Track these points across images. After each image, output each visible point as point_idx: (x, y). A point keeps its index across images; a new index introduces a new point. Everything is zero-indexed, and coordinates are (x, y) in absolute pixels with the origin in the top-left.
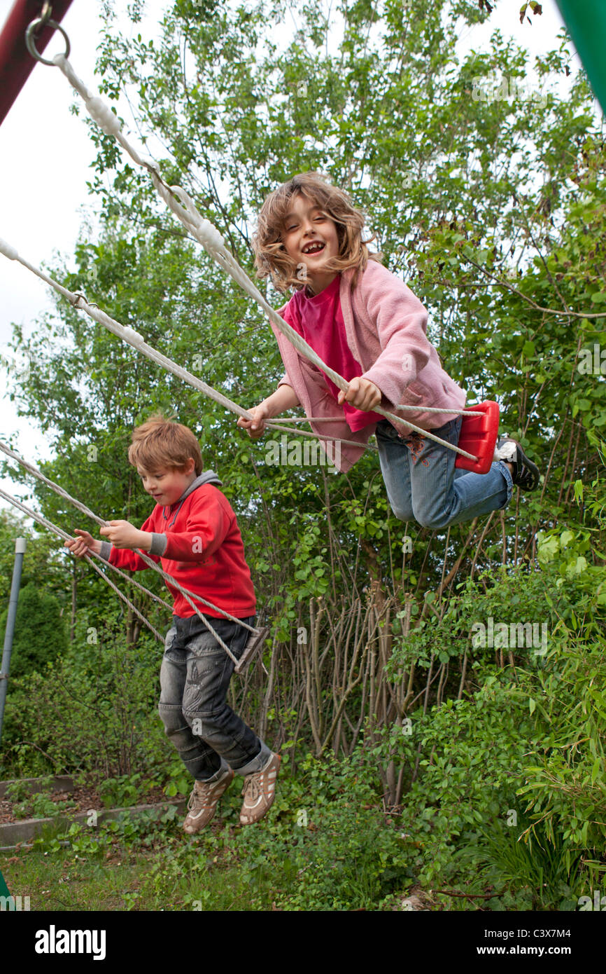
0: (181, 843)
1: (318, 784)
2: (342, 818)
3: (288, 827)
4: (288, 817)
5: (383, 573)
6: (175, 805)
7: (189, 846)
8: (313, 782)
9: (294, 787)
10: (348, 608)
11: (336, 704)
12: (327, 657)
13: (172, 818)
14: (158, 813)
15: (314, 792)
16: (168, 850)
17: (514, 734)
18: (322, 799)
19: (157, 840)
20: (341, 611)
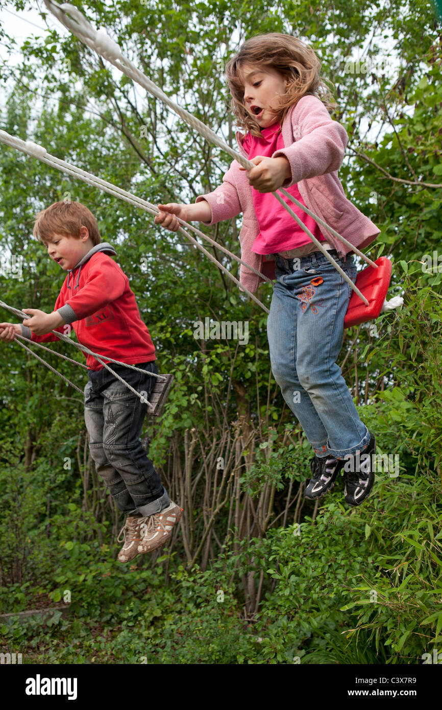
0: (64, 645)
1: (188, 593)
2: (205, 624)
3: (159, 631)
4: (161, 622)
5: (251, 409)
6: (61, 610)
7: (71, 648)
8: (183, 591)
9: (167, 596)
10: (219, 438)
11: (206, 523)
12: (199, 482)
13: (57, 622)
14: (45, 617)
15: (184, 600)
16: (51, 651)
17: (353, 552)
18: (191, 606)
19: (43, 642)
20: (212, 441)
